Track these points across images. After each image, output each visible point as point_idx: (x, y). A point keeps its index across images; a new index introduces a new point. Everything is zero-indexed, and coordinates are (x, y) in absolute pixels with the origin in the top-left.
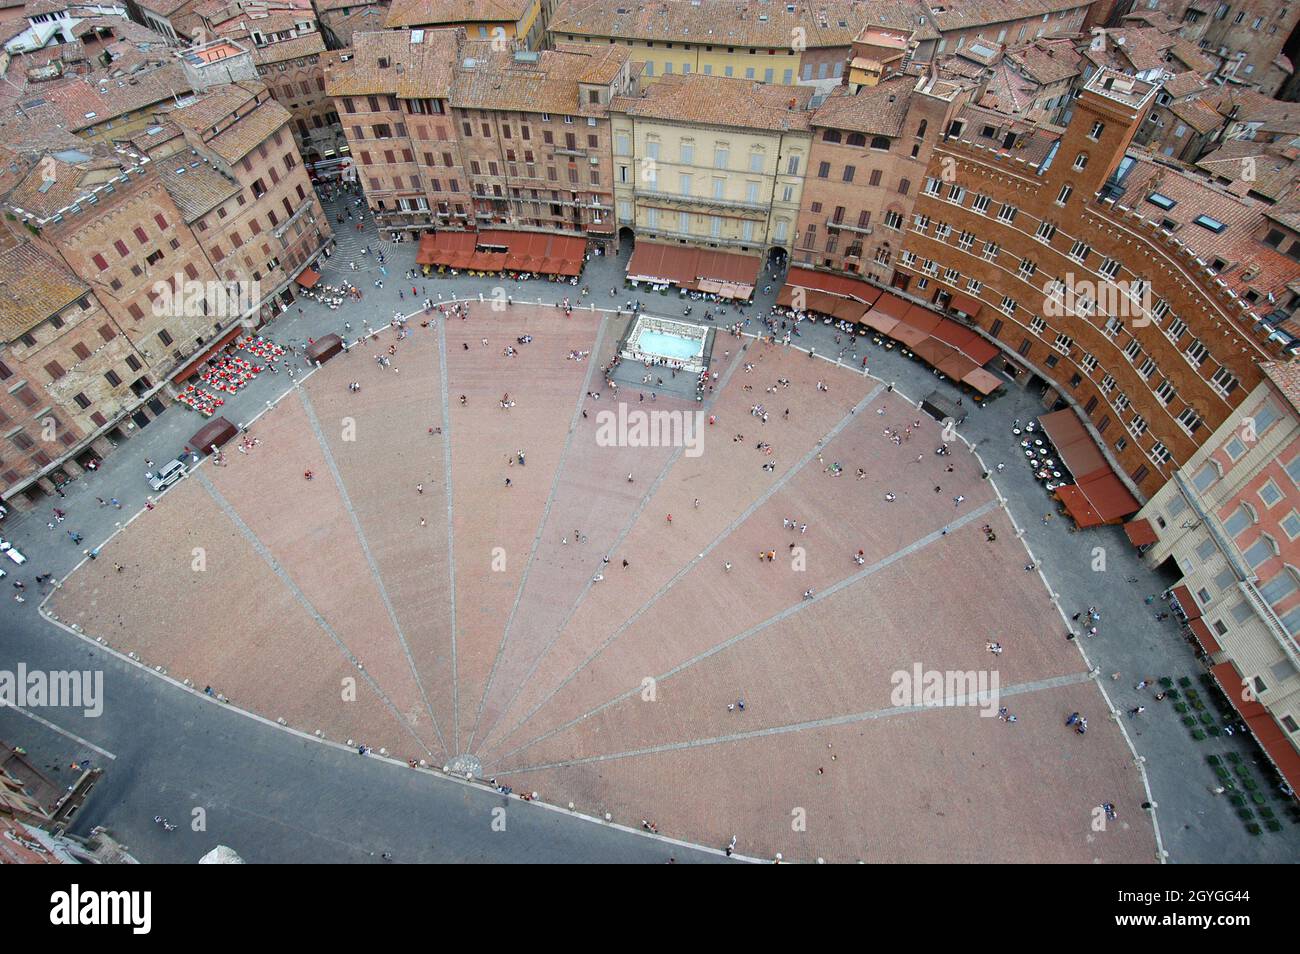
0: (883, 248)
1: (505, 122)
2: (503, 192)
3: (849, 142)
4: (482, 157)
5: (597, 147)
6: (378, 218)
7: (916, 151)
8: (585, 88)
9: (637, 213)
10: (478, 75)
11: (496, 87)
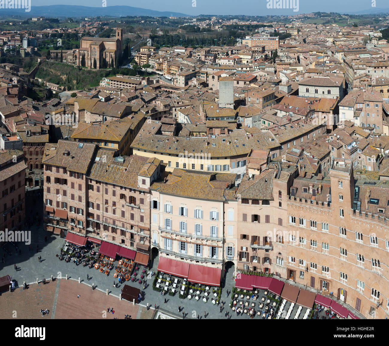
0: (279, 256)
1: (107, 187)
2: (101, 220)
3: (253, 203)
4: (95, 200)
5: (143, 204)
6: (45, 218)
7: (280, 204)
8: (140, 178)
9: (161, 240)
10: (99, 165)
11: (105, 171)
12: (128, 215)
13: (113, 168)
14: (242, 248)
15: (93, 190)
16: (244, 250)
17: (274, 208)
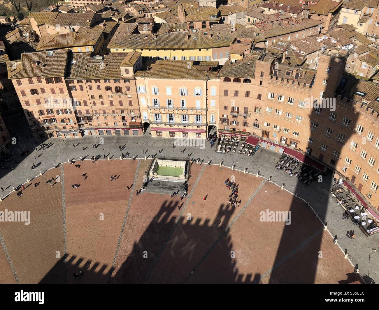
0: (256, 122)
1: (89, 84)
2: (91, 113)
3: (234, 81)
4: (80, 98)
5: (130, 91)
6: (33, 128)
7: (261, 83)
8: (123, 69)
9: (151, 116)
10: (77, 66)
11: (85, 70)
12: (116, 103)
13: (92, 66)
14: (223, 116)
15: (76, 90)
16: (225, 116)
17: (255, 86)
